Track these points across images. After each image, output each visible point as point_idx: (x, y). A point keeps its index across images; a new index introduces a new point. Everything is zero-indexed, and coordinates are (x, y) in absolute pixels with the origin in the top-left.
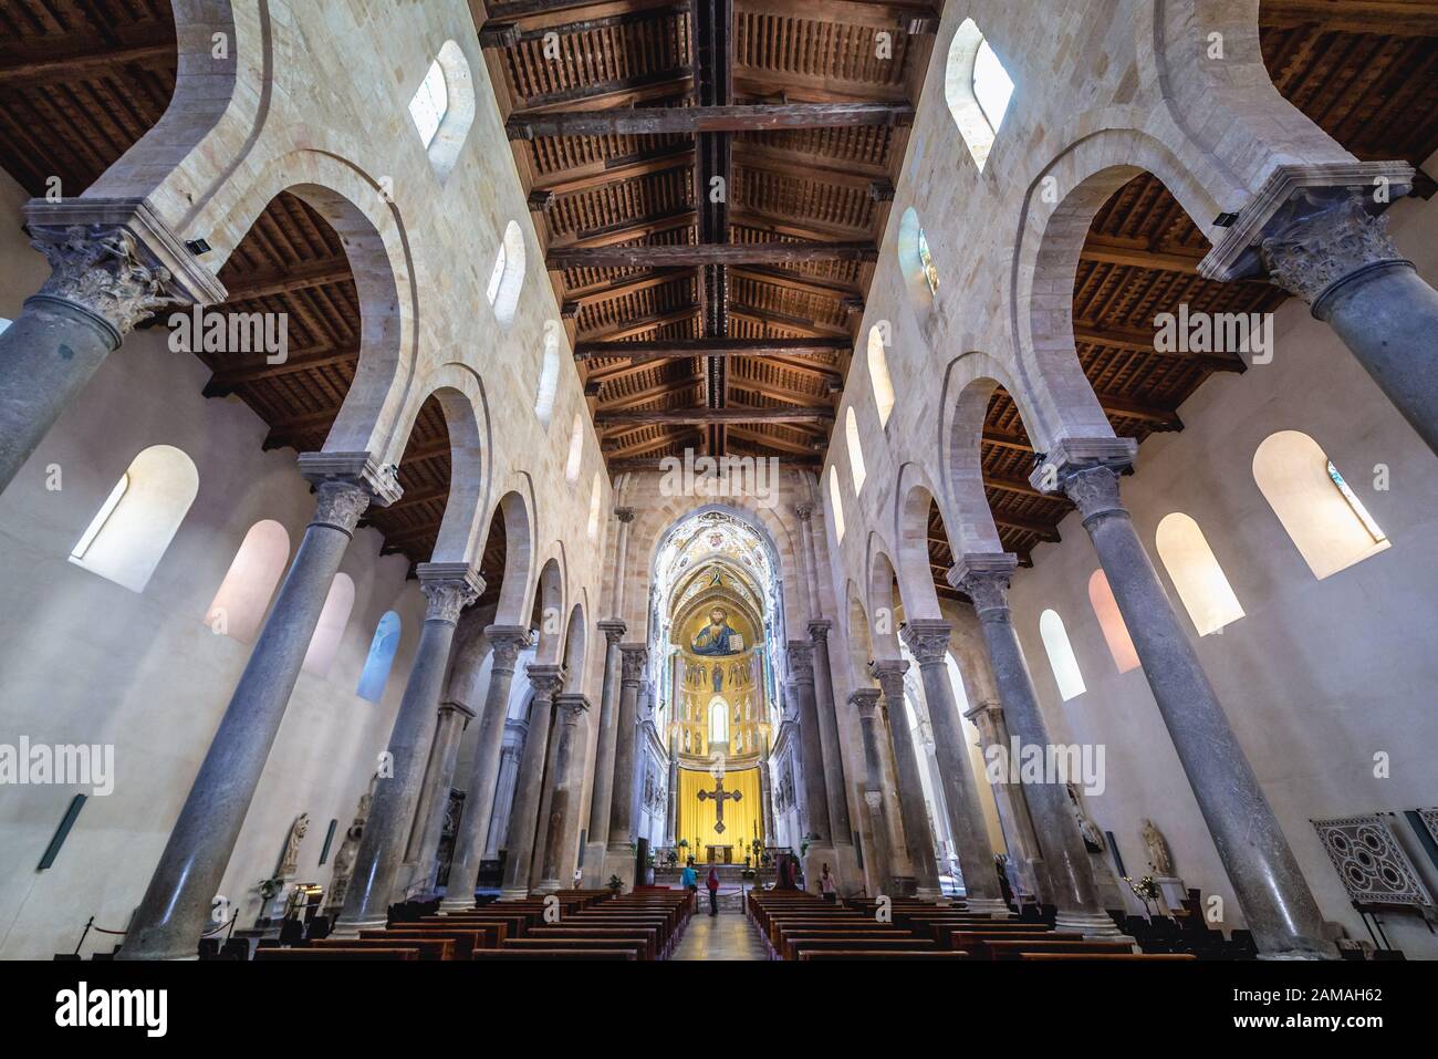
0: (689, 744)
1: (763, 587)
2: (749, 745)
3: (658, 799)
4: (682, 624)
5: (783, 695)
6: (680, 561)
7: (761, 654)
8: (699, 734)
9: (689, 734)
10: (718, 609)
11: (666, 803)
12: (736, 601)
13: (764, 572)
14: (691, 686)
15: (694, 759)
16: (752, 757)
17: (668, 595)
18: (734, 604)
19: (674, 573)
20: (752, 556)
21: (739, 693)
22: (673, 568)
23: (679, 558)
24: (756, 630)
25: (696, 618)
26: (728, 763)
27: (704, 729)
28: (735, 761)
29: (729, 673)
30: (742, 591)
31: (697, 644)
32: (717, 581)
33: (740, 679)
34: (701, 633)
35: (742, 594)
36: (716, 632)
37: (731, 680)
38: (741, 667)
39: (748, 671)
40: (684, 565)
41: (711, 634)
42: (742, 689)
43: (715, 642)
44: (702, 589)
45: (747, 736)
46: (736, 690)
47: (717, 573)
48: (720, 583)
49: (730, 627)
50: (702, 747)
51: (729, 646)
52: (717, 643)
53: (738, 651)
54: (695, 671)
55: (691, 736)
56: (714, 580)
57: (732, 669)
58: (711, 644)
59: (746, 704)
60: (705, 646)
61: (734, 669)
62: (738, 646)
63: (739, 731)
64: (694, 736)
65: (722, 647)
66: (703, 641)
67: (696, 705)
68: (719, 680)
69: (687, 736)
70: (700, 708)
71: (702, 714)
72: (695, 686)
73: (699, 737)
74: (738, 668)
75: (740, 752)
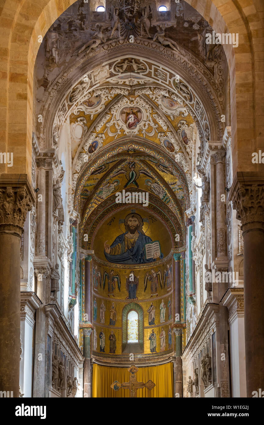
0: (103, 345)
2: (163, 344)
7: (179, 258)
8: (113, 336)
9: (103, 336)
10: (134, 215)
12: (154, 205)
13: (191, 159)
14: (105, 292)
15: (109, 357)
16: (166, 354)
17: (75, 185)
18: (152, 208)
19: (80, 159)
20: (176, 139)
21: (154, 299)
22: (81, 153)
23: (86, 141)
24: (175, 235)
25: (109, 224)
26: (142, 360)
27: (119, 332)
28: (148, 358)
29: (145, 280)
30: (161, 193)
31: (110, 252)
32: (133, 181)
33: (156, 286)
34: (115, 241)
35: (161, 196)
36: (132, 240)
37: (146, 287)
38: (157, 275)
39: (164, 277)
40: (93, 152)
41: (126, 243)
42: (157, 295)
43: (130, 250)
44: (115, 190)
45: (161, 336)
46: (152, 296)
47: (133, 170)
48: (137, 184)
49: (146, 235)
50: (116, 347)
51: (145, 255)
52: (132, 252)
53: (155, 259)
54: (108, 278)
55: (105, 336)
56: (130, 180)
57: (148, 276)
58: (126, 252)
59: (161, 309)
60: (119, 254)
61: (150, 276)
62: (155, 254)
63: (153, 333)
64: (109, 337)
65: (137, 255)
66: (117, 249)
67: (110, 311)
68: (134, 287)
69: (101, 337)
70: (114, 313)
71: (116, 319)
72: (109, 293)
73: (113, 339)
74: (154, 275)
75: (154, 351)
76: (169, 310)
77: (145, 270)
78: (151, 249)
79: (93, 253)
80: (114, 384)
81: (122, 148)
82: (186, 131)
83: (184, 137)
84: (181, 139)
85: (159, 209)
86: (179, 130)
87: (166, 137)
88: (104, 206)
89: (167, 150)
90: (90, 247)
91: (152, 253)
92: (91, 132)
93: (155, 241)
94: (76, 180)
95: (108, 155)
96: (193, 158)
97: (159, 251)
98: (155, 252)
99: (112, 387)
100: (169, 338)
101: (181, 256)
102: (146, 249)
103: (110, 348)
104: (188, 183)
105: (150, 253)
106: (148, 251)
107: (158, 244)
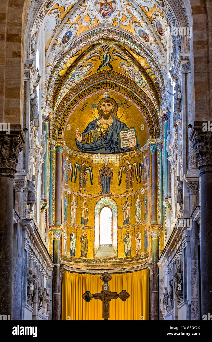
0: (74, 248)
1: (163, 69)
2: (138, 247)
3: (41, 299)
4: (65, 116)
5: (181, 191)
6: (61, 36)
7: (156, 150)
8: (85, 237)
9: (74, 238)
10: (108, 100)
11: (50, 304)
12: (129, 89)
13: (166, 50)
15: (80, 262)
17: (48, 79)
18: (127, 93)
19: (54, 51)
20: (151, 30)
21: (129, 194)
22: (54, 44)
23: (60, 32)
24: (151, 124)
25: (81, 110)
26: (115, 265)
27: (90, 233)
28: (122, 263)
29: (119, 172)
30: (137, 76)
31: (82, 140)
32: (107, 64)
33: (131, 179)
34: (87, 127)
35: (137, 80)
36: (105, 127)
37: (121, 180)
38: (132, 166)
39: (140, 169)
40: (66, 42)
41: (99, 129)
42: (133, 190)
43: (103, 137)
44: (88, 73)
45: (136, 238)
46: (127, 191)
47: (107, 52)
48: (111, 66)
49: (121, 121)
50: (87, 250)
51: (120, 143)
52: (105, 139)
53: (130, 148)
54: (80, 169)
55: (76, 238)
56: (104, 62)
57: (123, 168)
58: (99, 140)
59: (136, 206)
60: (91, 142)
61: (125, 168)
62: (130, 143)
63: (128, 233)
64: (80, 239)
65: (111, 143)
66: (90, 136)
67: (82, 208)
68: (107, 180)
69: (72, 239)
70: (86, 210)
71: (88, 217)
72: (80, 188)
73: (85, 241)
74: (129, 167)
75: (129, 254)
76: (145, 208)
78: (126, 136)
79: (64, 144)
81: (96, 37)
82: (161, 23)
83: (159, 28)
84: (156, 30)
85: (135, 94)
86: (154, 21)
87: (140, 26)
88: (76, 91)
89: (142, 40)
90: (61, 137)
91: (128, 141)
92: (65, 23)
93: (130, 128)
94: (49, 73)
95: (81, 45)
96: (168, 49)
97: (135, 139)
100: (145, 241)
101: (158, 148)
102: (121, 137)
103: (81, 252)
104: (164, 75)
105: (125, 141)
106: (123, 139)
107: (134, 132)
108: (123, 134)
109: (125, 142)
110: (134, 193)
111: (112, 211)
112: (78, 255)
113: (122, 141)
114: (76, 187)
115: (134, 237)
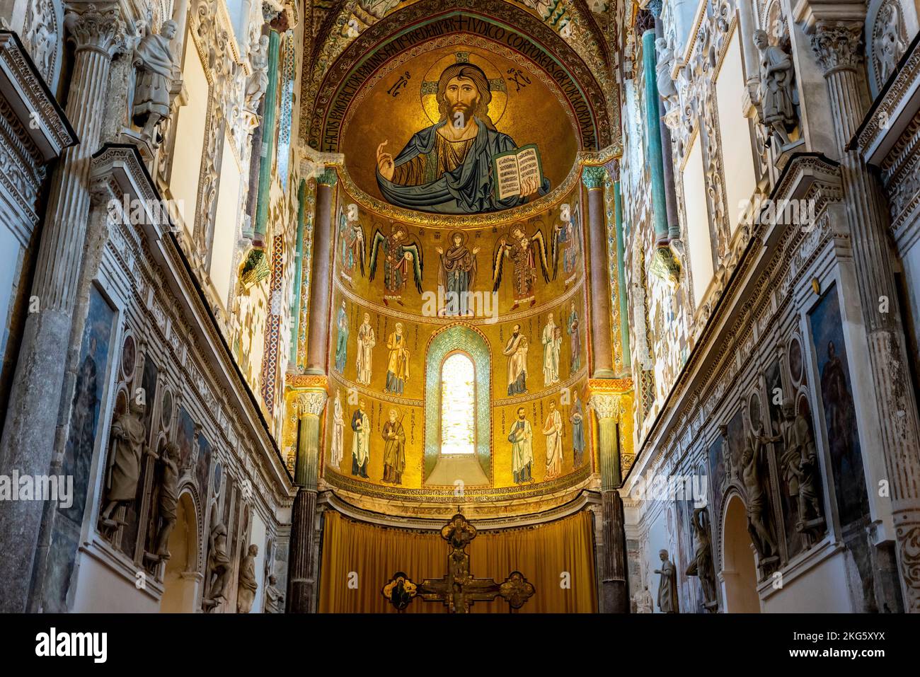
0: (363, 452)
4: (346, 96)
8: (396, 428)
9: (365, 424)
10: (465, 71)
12: (523, 35)
14: (373, 288)
15: (381, 496)
16: (565, 487)
18: (517, 43)
24: (584, 117)
25: (392, 92)
26: (486, 510)
27: (413, 417)
28: (507, 503)
29: (494, 260)
31: (394, 177)
33: (528, 275)
34: (409, 145)
36: (457, 146)
37: (499, 279)
38: (531, 242)
39: (553, 246)
41: (441, 153)
42: (533, 302)
43: (451, 173)
45: (548, 429)
46: (517, 306)
49: (499, 130)
50: (403, 464)
51: (496, 188)
52: (457, 179)
53: (524, 197)
54: (387, 248)
55: (372, 426)
57: (504, 248)
58: (440, 179)
59: (544, 342)
60: (419, 183)
61: (510, 248)
62: (524, 185)
63: (522, 418)
64: (381, 429)
65: (472, 190)
66: (415, 169)
67: (390, 347)
68: (462, 280)
69: (358, 428)
70: (400, 354)
71: (407, 374)
72: (385, 294)
73: (397, 437)
74: (522, 245)
75: (526, 477)
76: (573, 343)
77: (495, 230)
78: (513, 169)
79: (342, 162)
80: (393, 584)
85: (538, 46)
88: (378, 37)
90: (334, 146)
91: (517, 182)
93: (525, 147)
97: (538, 174)
98: (526, 178)
99: (388, 589)
100: (575, 432)
101: (606, 176)
102: (499, 172)
103: (385, 466)
105: (509, 183)
106: (504, 178)
107: (535, 155)
108: (504, 165)
109: (510, 185)
110: (537, 310)
111: (474, 364)
112: (376, 474)
113: (502, 182)
114: (375, 291)
115: (541, 425)
